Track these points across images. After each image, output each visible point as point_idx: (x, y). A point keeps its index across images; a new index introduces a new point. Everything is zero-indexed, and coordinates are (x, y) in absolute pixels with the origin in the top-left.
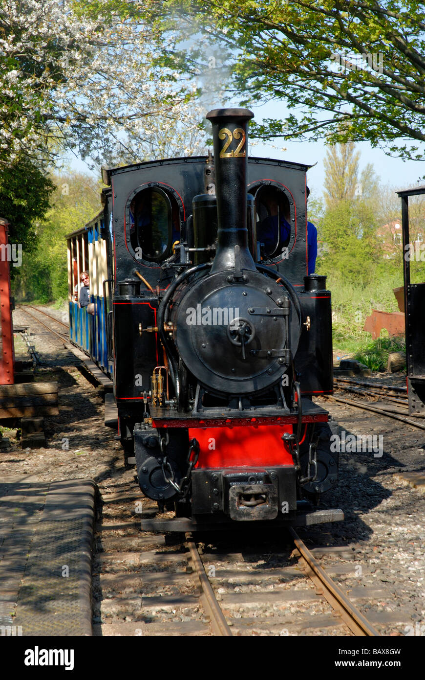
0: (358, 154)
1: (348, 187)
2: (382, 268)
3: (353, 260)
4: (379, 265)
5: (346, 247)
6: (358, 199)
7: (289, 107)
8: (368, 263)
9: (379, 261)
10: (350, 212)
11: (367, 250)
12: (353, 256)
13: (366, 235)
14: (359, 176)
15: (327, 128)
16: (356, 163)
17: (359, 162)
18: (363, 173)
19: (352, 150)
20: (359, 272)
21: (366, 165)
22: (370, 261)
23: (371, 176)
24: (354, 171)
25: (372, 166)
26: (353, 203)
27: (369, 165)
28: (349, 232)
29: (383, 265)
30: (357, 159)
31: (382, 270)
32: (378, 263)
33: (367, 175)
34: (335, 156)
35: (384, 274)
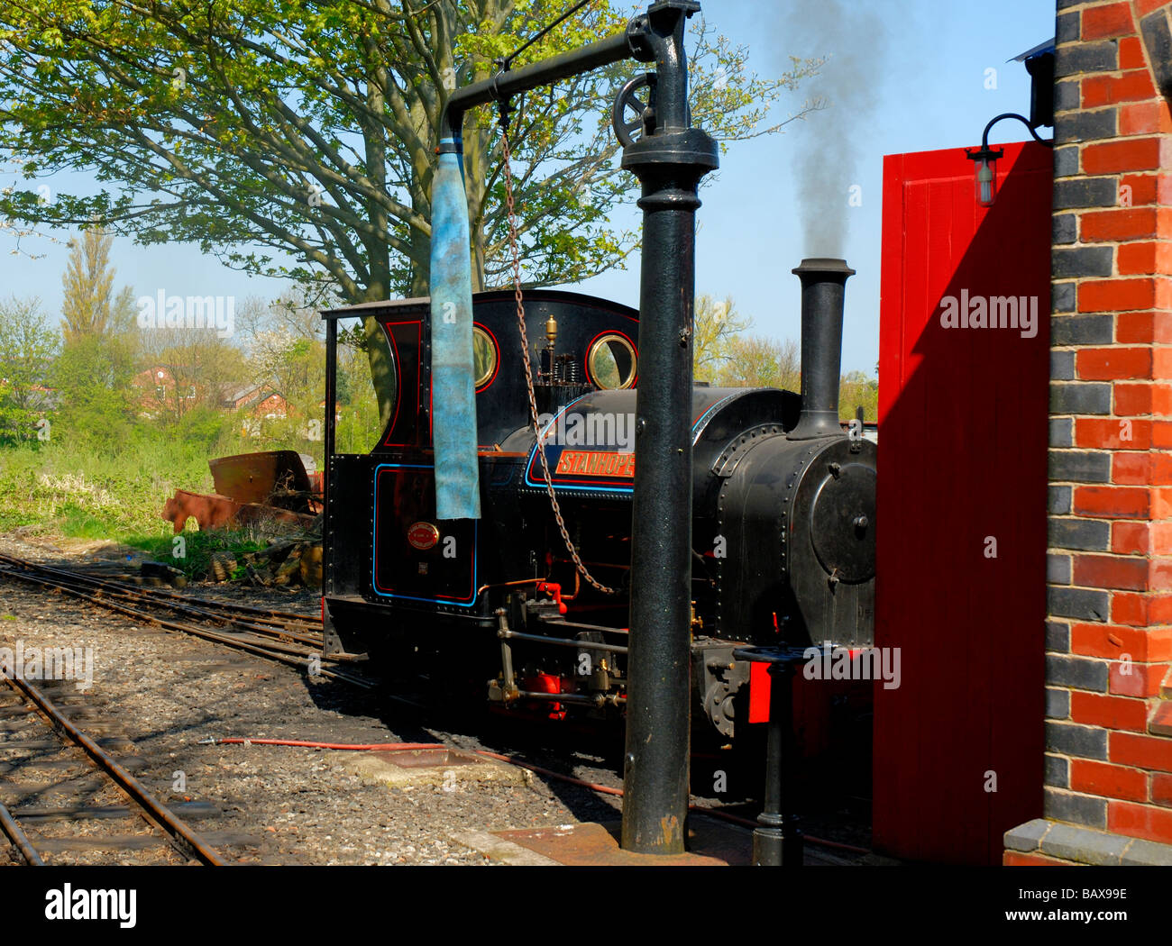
0: (113, 271)
1: (97, 317)
2: (139, 430)
3: (99, 418)
4: (136, 427)
5: (90, 398)
6: (109, 335)
7: (101, 178)
8: (119, 423)
9: (137, 422)
10: (98, 352)
11: (119, 405)
12: (100, 411)
13: (118, 385)
14: (112, 303)
15: (145, 218)
16: (108, 285)
17: (114, 282)
18: (117, 299)
19: (103, 265)
20: (107, 435)
21: (123, 288)
22: (124, 420)
23: (129, 303)
24: (105, 295)
25: (131, 289)
26: (102, 338)
27: (126, 287)
28: (95, 379)
29: (142, 427)
30: (110, 278)
31: (140, 434)
32: (135, 424)
33: (124, 302)
34: (79, 272)
35: (142, 440)
